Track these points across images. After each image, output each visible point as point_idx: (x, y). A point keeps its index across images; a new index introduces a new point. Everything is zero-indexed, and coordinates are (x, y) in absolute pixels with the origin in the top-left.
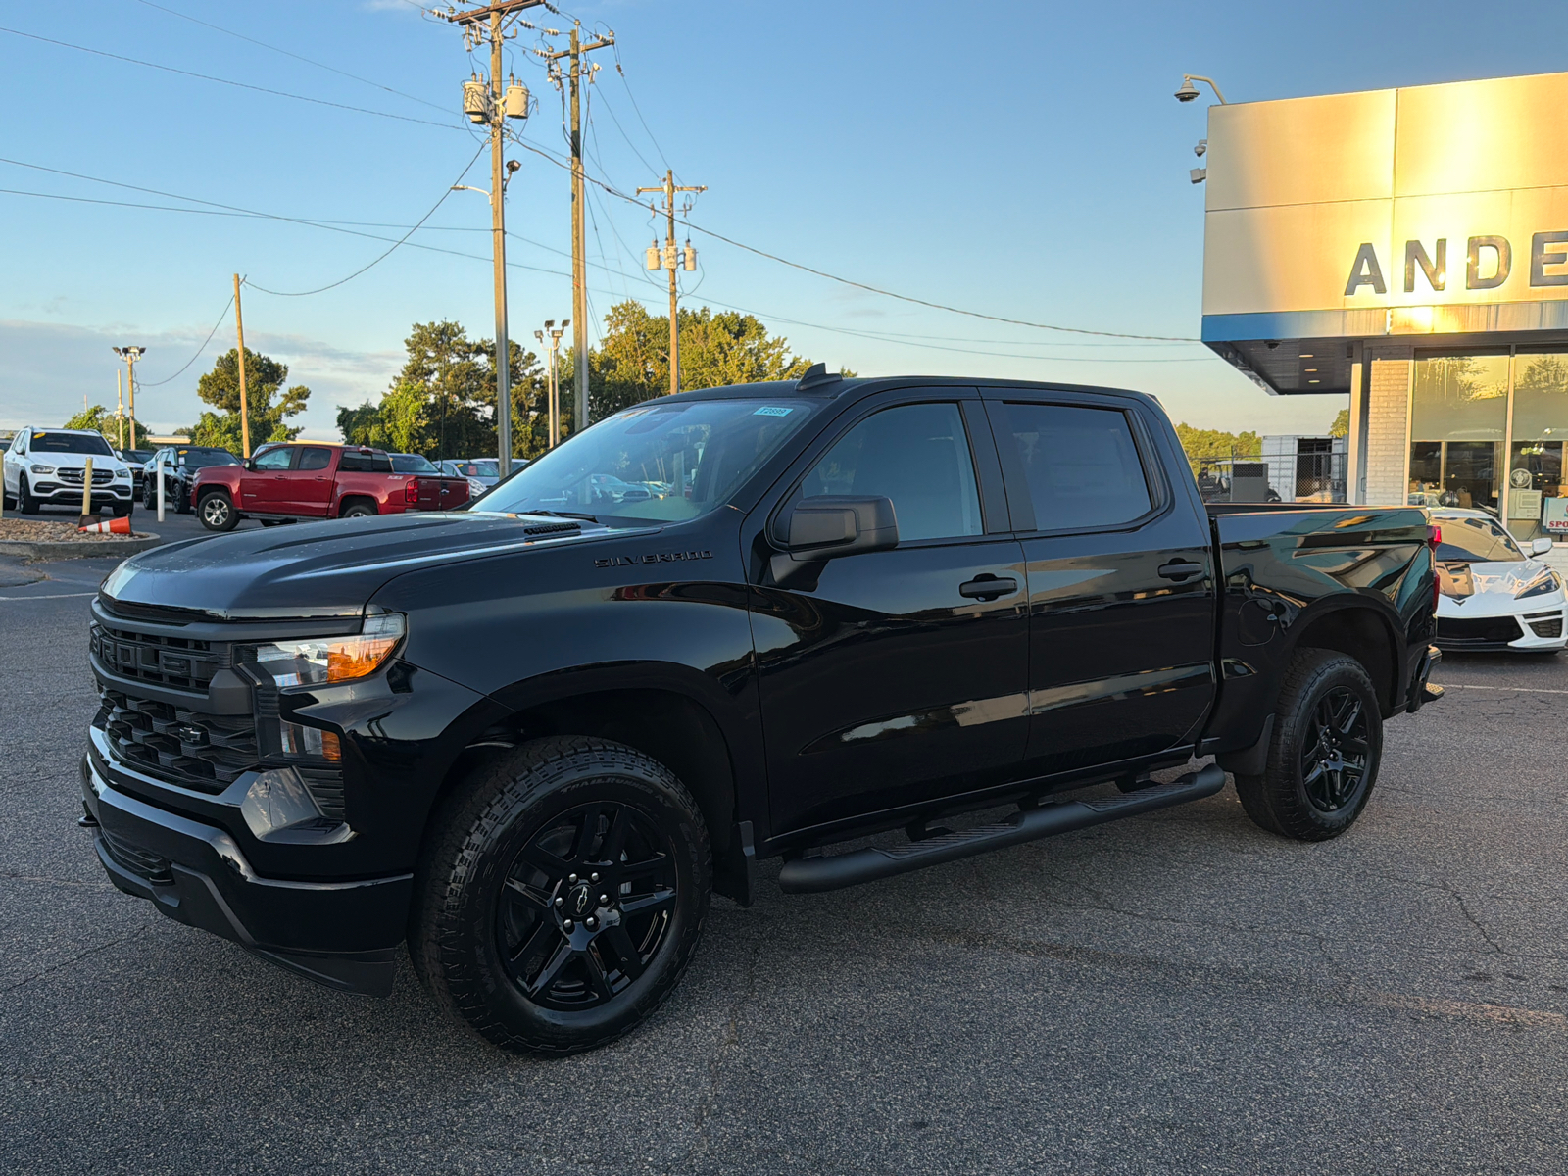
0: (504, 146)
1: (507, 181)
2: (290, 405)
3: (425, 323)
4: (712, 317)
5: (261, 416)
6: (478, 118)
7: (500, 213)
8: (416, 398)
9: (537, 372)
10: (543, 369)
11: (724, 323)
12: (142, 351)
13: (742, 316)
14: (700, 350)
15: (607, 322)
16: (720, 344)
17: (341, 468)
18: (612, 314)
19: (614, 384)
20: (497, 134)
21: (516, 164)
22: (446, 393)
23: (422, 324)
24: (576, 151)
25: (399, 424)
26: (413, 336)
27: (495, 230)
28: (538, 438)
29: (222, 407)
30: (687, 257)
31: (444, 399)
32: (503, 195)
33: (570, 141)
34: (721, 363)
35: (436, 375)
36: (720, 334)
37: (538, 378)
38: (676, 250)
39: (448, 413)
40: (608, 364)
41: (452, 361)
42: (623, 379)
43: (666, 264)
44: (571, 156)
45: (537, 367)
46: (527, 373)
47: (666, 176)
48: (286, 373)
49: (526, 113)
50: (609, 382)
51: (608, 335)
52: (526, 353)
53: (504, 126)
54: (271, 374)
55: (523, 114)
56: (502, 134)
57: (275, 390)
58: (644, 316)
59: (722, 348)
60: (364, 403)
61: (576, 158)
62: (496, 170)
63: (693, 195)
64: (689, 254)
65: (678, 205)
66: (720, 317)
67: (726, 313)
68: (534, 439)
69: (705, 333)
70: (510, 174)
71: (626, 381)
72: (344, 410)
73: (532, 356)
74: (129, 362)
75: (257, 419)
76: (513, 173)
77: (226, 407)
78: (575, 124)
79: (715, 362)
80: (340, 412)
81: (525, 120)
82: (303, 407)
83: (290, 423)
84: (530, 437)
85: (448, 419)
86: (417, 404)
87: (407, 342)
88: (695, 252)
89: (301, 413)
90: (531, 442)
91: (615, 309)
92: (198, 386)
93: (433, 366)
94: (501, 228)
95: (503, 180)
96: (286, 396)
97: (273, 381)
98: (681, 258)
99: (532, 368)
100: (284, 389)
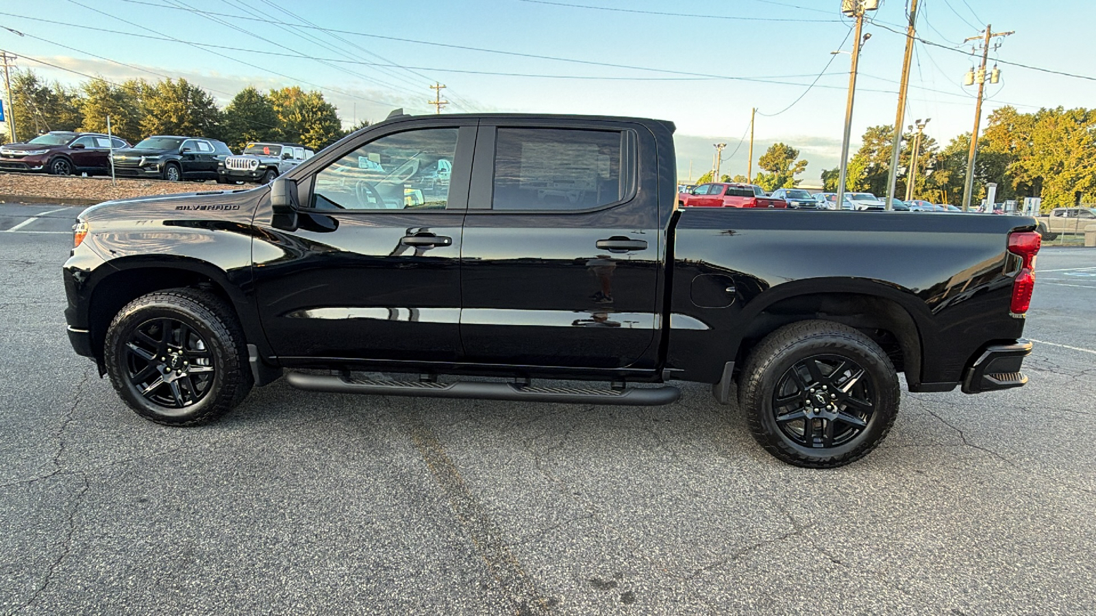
0: (863, 26)
1: (862, 45)
2: (798, 169)
3: (874, 126)
4: (1064, 112)
5: (784, 174)
6: (851, 14)
7: (856, 63)
8: (861, 164)
9: (935, 149)
10: (938, 147)
11: (1072, 115)
12: (725, 145)
13: (1088, 110)
14: (1050, 132)
15: (989, 119)
16: (1066, 128)
17: (726, 194)
18: (992, 114)
19: (986, 154)
20: (860, 22)
21: (868, 35)
22: (880, 162)
23: (872, 127)
24: (912, 23)
25: (850, 178)
26: (867, 134)
27: (851, 73)
28: (928, 184)
29: (767, 170)
30: (993, 75)
31: (878, 165)
32: (858, 53)
33: (909, 18)
34: (1065, 139)
35: (877, 152)
36: (1067, 122)
37: (934, 152)
38: (985, 72)
39: (879, 171)
40: (985, 143)
41: (886, 145)
42: (992, 152)
43: (978, 80)
44: (908, 26)
45: (935, 146)
46: (929, 149)
47: (986, 29)
48: (798, 154)
49: (877, 6)
50: (982, 153)
51: (988, 127)
52: (929, 139)
53: (864, 16)
54: (792, 154)
55: (875, 7)
56: (862, 20)
57: (792, 162)
58: (1015, 114)
59: (1067, 130)
60: (835, 167)
61: (911, 27)
62: (856, 40)
63: (1002, 37)
64: (995, 73)
65: (991, 45)
66: (1071, 112)
67: (1077, 109)
68: (926, 185)
69: (1056, 122)
70: (864, 41)
71: (994, 153)
72: (825, 171)
73: (933, 140)
74: (719, 150)
75: (782, 176)
76: (866, 41)
77: (769, 170)
78: (914, 8)
79: (1060, 139)
80: (823, 172)
81: (875, 11)
82: (804, 169)
83: (796, 177)
84: (924, 184)
85: (879, 175)
86: (861, 167)
87: (863, 137)
88: (999, 72)
89: (803, 172)
90: (924, 186)
91: (996, 112)
92: (759, 161)
93: (875, 148)
94: (854, 71)
95: (859, 45)
96: (796, 165)
97: (792, 158)
98: (989, 76)
99: (931, 147)
100: (796, 161)
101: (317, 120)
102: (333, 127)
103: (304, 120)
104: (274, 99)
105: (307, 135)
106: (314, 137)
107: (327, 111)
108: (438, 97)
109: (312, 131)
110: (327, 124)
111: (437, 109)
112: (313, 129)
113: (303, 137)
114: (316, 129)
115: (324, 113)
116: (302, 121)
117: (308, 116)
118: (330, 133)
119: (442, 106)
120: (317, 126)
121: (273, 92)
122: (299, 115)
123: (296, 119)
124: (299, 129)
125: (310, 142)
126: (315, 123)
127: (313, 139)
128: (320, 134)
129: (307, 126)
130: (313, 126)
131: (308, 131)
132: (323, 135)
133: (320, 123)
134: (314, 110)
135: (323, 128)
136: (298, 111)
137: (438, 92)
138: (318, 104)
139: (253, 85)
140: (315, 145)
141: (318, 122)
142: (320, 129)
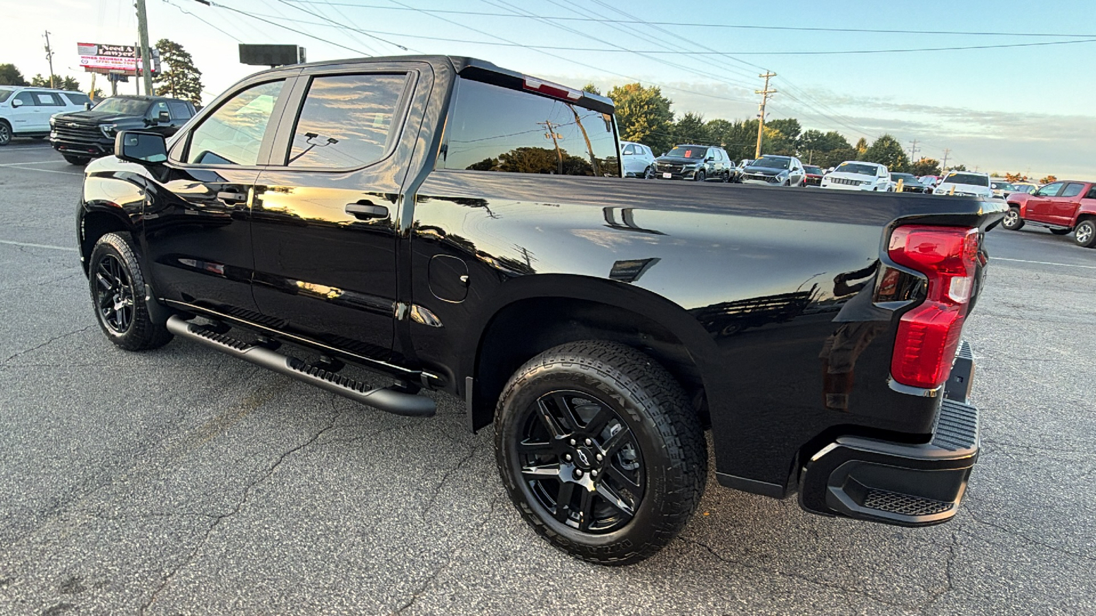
17: (1087, 196)
101: (643, 114)
102: (656, 120)
103: (631, 115)
104: (616, 96)
105: (632, 127)
106: (638, 130)
107: (653, 105)
108: (766, 86)
109: (637, 124)
110: (652, 117)
111: (764, 98)
112: (638, 122)
113: (628, 130)
114: (641, 123)
115: (651, 106)
116: (630, 114)
117: (636, 110)
118: (654, 125)
119: (770, 95)
120: (642, 120)
121: (616, 88)
122: (628, 109)
123: (624, 112)
124: (626, 123)
125: (634, 134)
126: (641, 116)
127: (637, 132)
128: (644, 127)
129: (633, 120)
130: (639, 119)
131: (633, 124)
132: (647, 128)
133: (646, 117)
134: (642, 104)
135: (647, 121)
136: (627, 105)
137: (767, 81)
138: (646, 97)
139: (592, 83)
140: (638, 137)
141: (644, 116)
142: (644, 122)
